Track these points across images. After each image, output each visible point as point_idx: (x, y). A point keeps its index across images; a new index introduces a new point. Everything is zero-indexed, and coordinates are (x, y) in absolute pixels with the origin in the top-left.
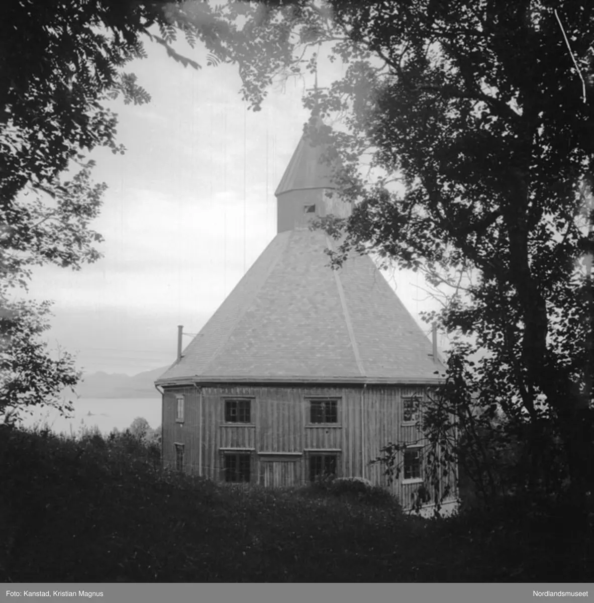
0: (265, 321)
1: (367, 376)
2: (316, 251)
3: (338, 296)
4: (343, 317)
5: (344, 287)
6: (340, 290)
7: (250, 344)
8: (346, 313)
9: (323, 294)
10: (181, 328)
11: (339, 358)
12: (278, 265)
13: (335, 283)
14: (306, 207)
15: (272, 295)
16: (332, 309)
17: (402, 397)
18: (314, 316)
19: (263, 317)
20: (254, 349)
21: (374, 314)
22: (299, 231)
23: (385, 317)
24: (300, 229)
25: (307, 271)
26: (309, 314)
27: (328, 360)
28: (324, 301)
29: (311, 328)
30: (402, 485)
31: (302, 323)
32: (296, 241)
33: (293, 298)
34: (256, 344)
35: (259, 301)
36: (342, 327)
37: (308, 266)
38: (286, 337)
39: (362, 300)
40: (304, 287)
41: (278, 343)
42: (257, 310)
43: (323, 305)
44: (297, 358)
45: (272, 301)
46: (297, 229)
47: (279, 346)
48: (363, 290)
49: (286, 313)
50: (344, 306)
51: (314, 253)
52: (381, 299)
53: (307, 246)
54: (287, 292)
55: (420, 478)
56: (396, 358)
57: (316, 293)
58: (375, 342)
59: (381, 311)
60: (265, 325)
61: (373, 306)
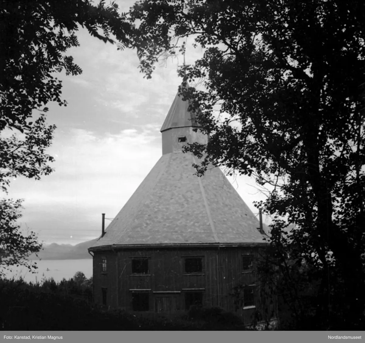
0: (156, 210)
1: (220, 242)
2: (187, 165)
3: (200, 193)
4: (204, 206)
5: (204, 187)
6: (202, 190)
7: (147, 224)
8: (206, 203)
9: (192, 192)
10: (104, 215)
11: (202, 231)
12: (163, 175)
13: (199, 185)
14: (179, 138)
15: (160, 193)
16: (197, 201)
17: (242, 255)
18: (186, 205)
19: (154, 207)
20: (149, 227)
21: (223, 203)
22: (176, 153)
23: (230, 205)
24: (177, 152)
25: (181, 178)
26: (183, 205)
27: (195, 233)
28: (192, 196)
29: (184, 213)
30: (243, 310)
31: (179, 210)
32: (174, 160)
33: (173, 195)
34: (150, 224)
35: (152, 197)
36: (204, 212)
37: (181, 175)
38: (169, 219)
39: (215, 196)
40: (180, 188)
41: (164, 223)
42: (151, 203)
43: (192, 199)
44: (176, 232)
45: (160, 197)
46: (174, 152)
47: (165, 225)
48: (216, 189)
49: (168, 204)
50: (205, 199)
51: (185, 167)
52: (227, 194)
53: (181, 163)
54: (169, 191)
55: (254, 305)
56: (237, 231)
57: (187, 192)
58: (224, 221)
59: (227, 202)
60: (156, 212)
61: (223, 199)
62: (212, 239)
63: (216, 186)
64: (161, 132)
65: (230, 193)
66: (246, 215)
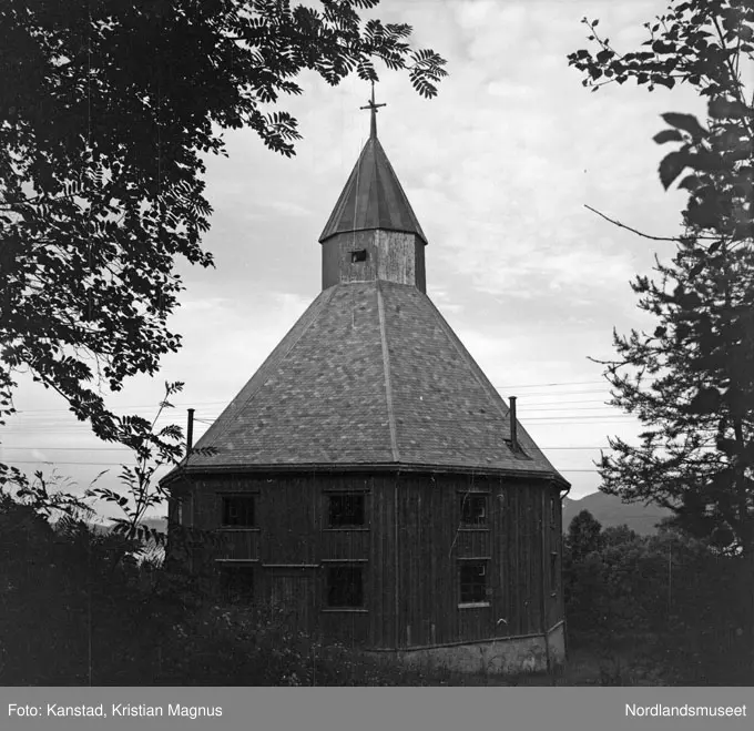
0: (284, 397)
1: (402, 461)
2: (363, 308)
3: (381, 363)
4: (383, 389)
5: (391, 351)
6: (385, 355)
7: (261, 425)
8: (387, 384)
9: (363, 362)
10: (191, 412)
11: (371, 439)
12: (312, 327)
13: (380, 347)
14: (354, 254)
15: (298, 365)
16: (371, 380)
17: (457, 493)
18: (347, 388)
19: (282, 392)
20: (264, 432)
21: (431, 386)
22: (346, 285)
23: (447, 391)
24: (347, 283)
25: (348, 333)
26: (341, 387)
27: (354, 443)
28: (362, 370)
29: (340, 404)
30: (458, 609)
31: (331, 398)
32: (340, 298)
33: (325, 367)
34: (268, 424)
35: (281, 372)
36: (380, 401)
37: (349, 327)
38: (307, 415)
39: (415, 369)
40: (341, 353)
41: (295, 424)
42: (278, 384)
43: (361, 375)
44: (316, 440)
45: (298, 372)
46: (343, 282)
47: (297, 427)
48: (421, 357)
49: (312, 386)
50: (387, 374)
51: (359, 311)
52: (445, 369)
53: (353, 303)
54: (318, 360)
55: (485, 601)
56: (453, 441)
57: (355, 360)
58: (425, 421)
59: (443, 383)
60: (283, 402)
61: (431, 377)
62: (387, 455)
63: (422, 350)
64: (321, 242)
65: (454, 367)
66: (483, 412)
